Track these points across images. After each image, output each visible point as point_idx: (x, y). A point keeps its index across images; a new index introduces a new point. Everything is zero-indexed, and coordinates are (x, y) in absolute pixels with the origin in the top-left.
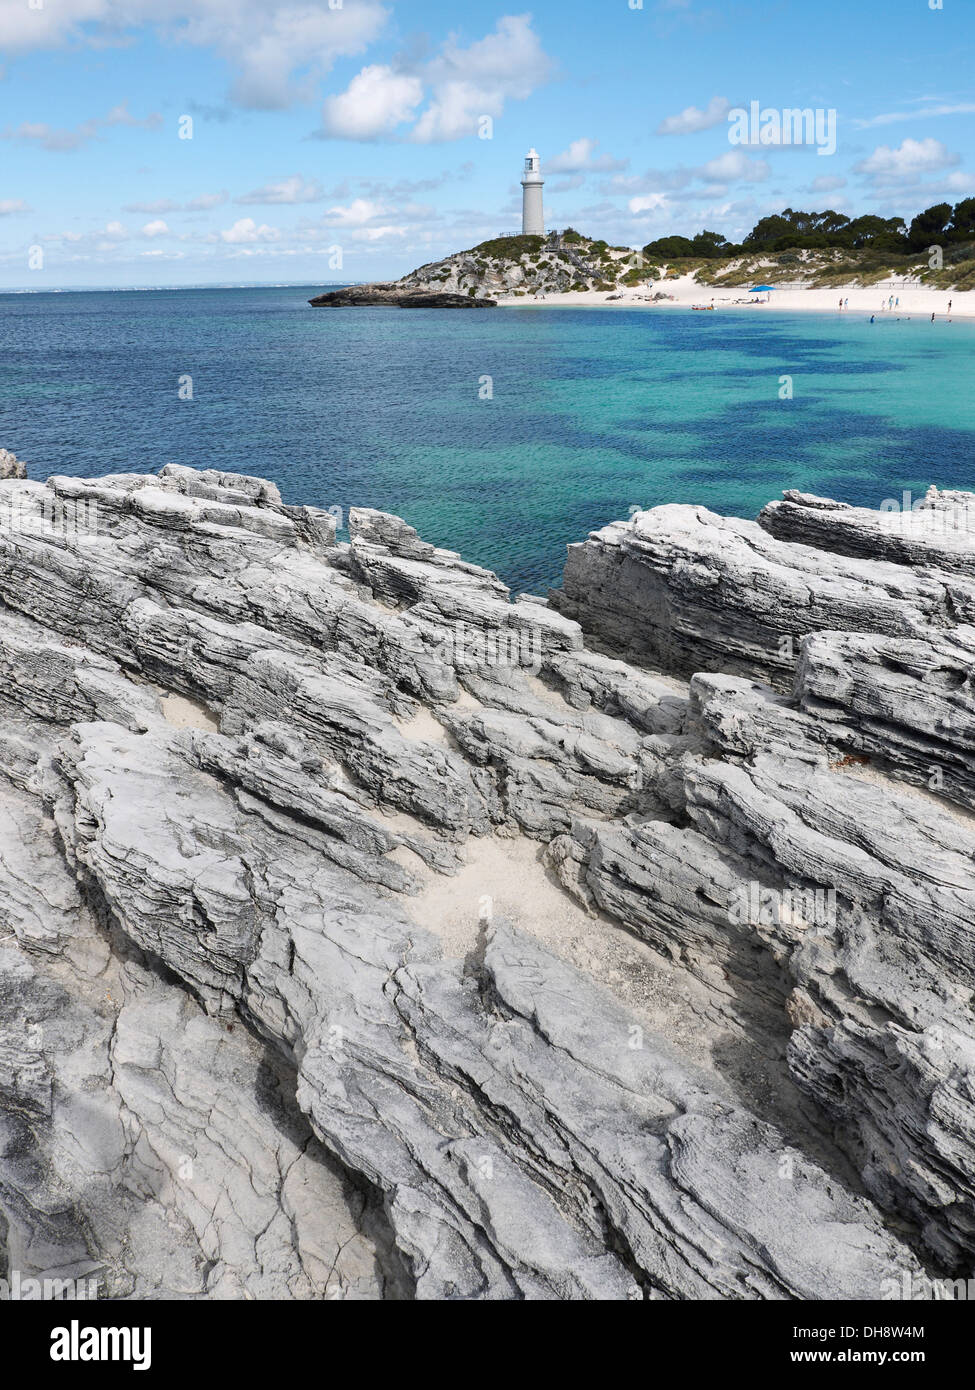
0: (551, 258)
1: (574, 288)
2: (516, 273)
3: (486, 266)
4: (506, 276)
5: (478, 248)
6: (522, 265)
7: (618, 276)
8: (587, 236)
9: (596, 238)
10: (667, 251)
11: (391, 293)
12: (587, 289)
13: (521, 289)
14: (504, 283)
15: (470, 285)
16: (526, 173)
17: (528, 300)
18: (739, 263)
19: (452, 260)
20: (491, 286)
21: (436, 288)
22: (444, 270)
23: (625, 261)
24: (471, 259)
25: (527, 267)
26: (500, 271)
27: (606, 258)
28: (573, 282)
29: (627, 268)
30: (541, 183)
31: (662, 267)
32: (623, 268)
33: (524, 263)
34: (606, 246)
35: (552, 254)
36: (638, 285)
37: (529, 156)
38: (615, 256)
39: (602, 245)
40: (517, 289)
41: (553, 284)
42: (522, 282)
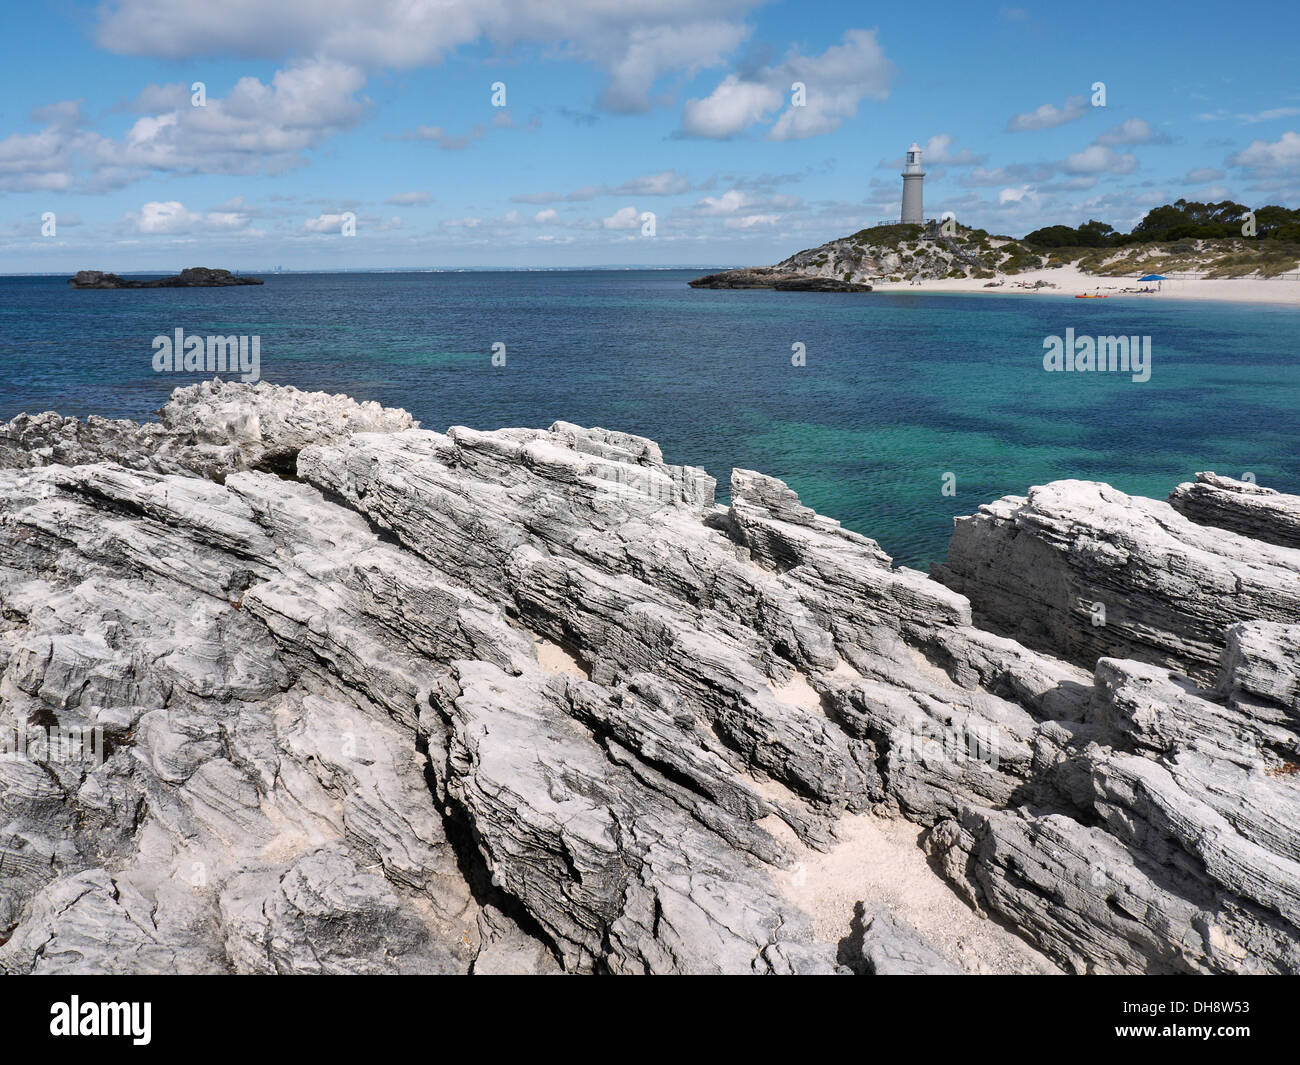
0: (929, 246)
1: (951, 275)
2: (892, 260)
3: (863, 252)
4: (882, 263)
5: (856, 236)
6: (900, 252)
7: (998, 264)
8: (966, 226)
9: (975, 227)
10: (1050, 240)
11: (769, 277)
12: (964, 276)
13: (898, 275)
14: (880, 269)
15: (846, 271)
16: (907, 166)
17: (904, 286)
18: (1127, 253)
19: (830, 247)
20: (868, 272)
21: (812, 272)
22: (821, 256)
23: (1004, 249)
24: (848, 246)
25: (904, 254)
26: (877, 257)
27: (985, 246)
28: (950, 269)
29: (1007, 256)
30: (923, 176)
31: (1044, 256)
32: (1002, 256)
33: (901, 250)
34: (987, 235)
35: (931, 242)
36: (1018, 273)
37: (912, 150)
38: (995, 244)
39: (982, 234)
40: (893, 275)
41: (930, 271)
42: (899, 268)
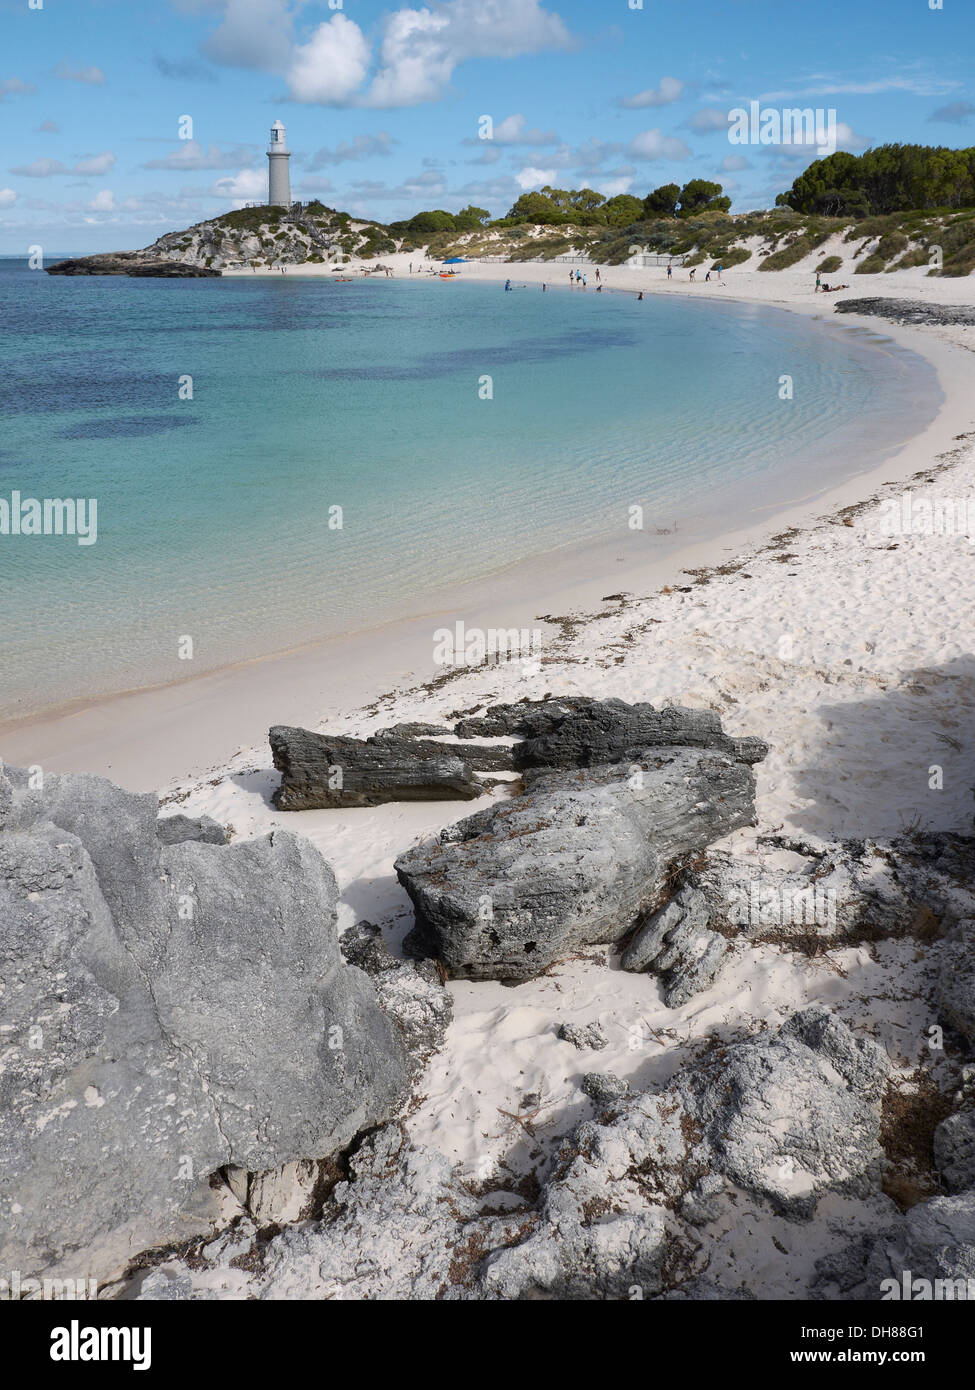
0: (290, 229)
1: (310, 259)
2: (252, 243)
3: (223, 235)
4: (242, 246)
5: (219, 219)
6: (260, 235)
7: (355, 248)
8: (332, 208)
9: (339, 210)
11: (131, 263)
12: (322, 260)
13: (259, 260)
14: (241, 253)
15: (208, 255)
16: (272, 144)
17: (263, 271)
18: (469, 237)
19: (195, 229)
20: (228, 256)
21: (174, 256)
22: (185, 240)
23: (363, 233)
24: (210, 228)
25: (264, 238)
26: (237, 241)
27: (346, 230)
28: (309, 253)
29: (365, 240)
30: (289, 155)
31: (399, 240)
32: (361, 240)
33: (263, 233)
34: (350, 218)
35: (291, 225)
36: (372, 257)
37: (277, 127)
38: (355, 228)
39: (345, 216)
40: (255, 260)
41: (290, 255)
42: (260, 252)
